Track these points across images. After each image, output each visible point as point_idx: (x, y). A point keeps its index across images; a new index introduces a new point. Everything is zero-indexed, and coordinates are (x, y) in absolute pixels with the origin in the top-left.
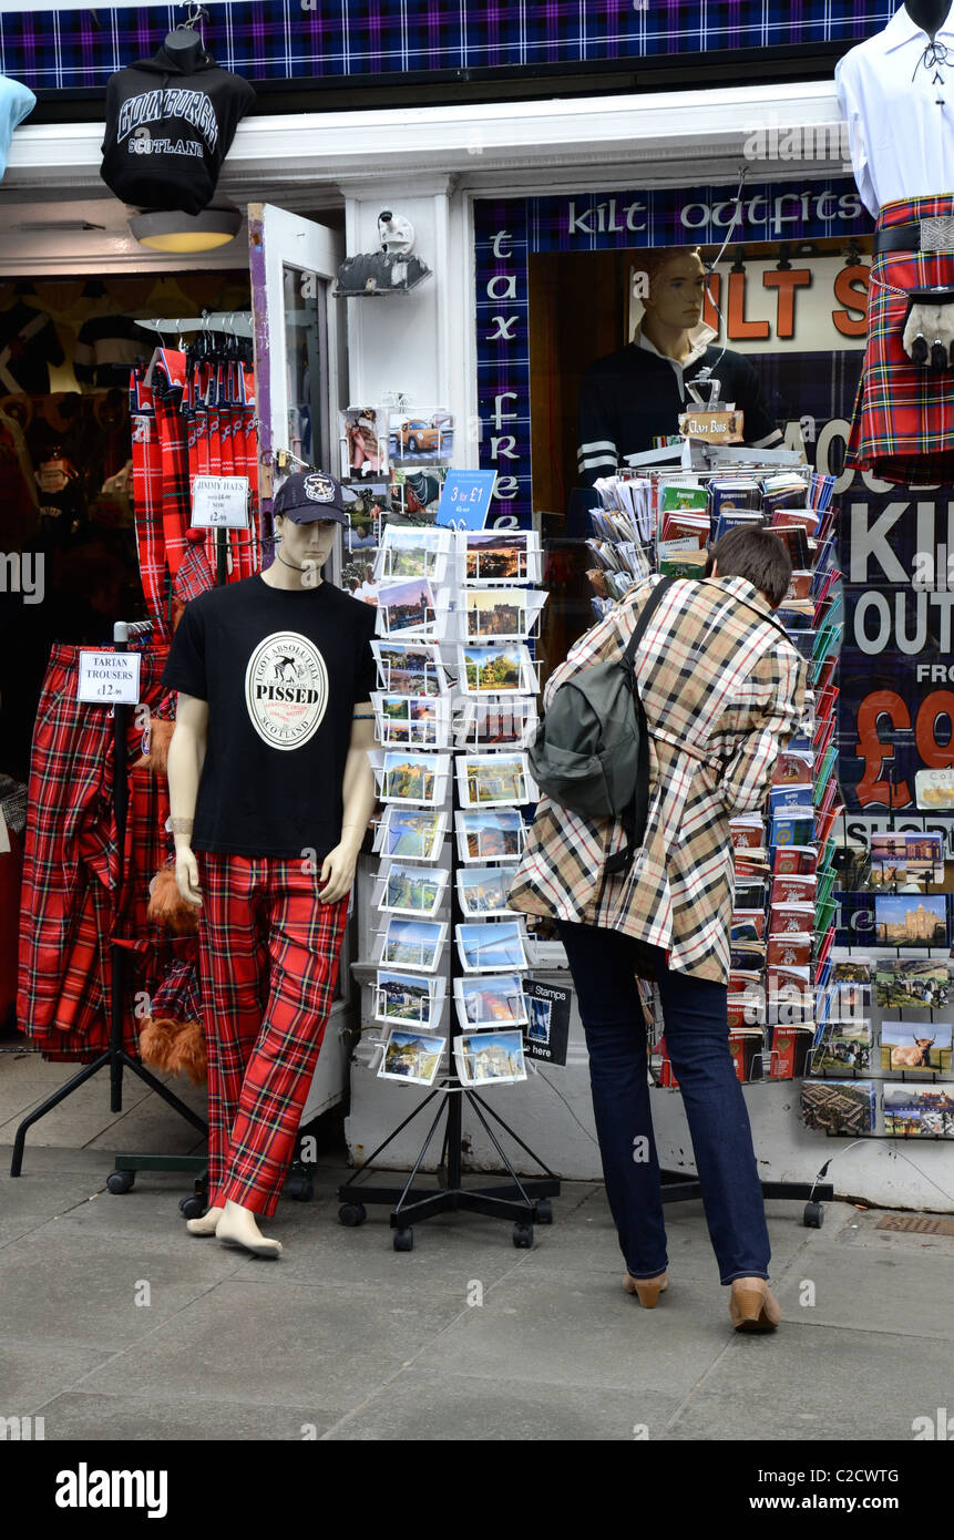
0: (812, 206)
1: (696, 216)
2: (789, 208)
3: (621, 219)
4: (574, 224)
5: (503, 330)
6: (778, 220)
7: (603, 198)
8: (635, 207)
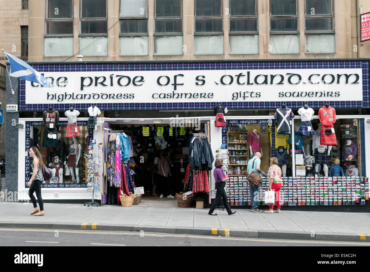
0: (252, 121)
1: (242, 122)
2: (250, 122)
3: (235, 122)
4: (231, 122)
5: (224, 131)
6: (249, 122)
7: (233, 120)
8: (236, 121)
